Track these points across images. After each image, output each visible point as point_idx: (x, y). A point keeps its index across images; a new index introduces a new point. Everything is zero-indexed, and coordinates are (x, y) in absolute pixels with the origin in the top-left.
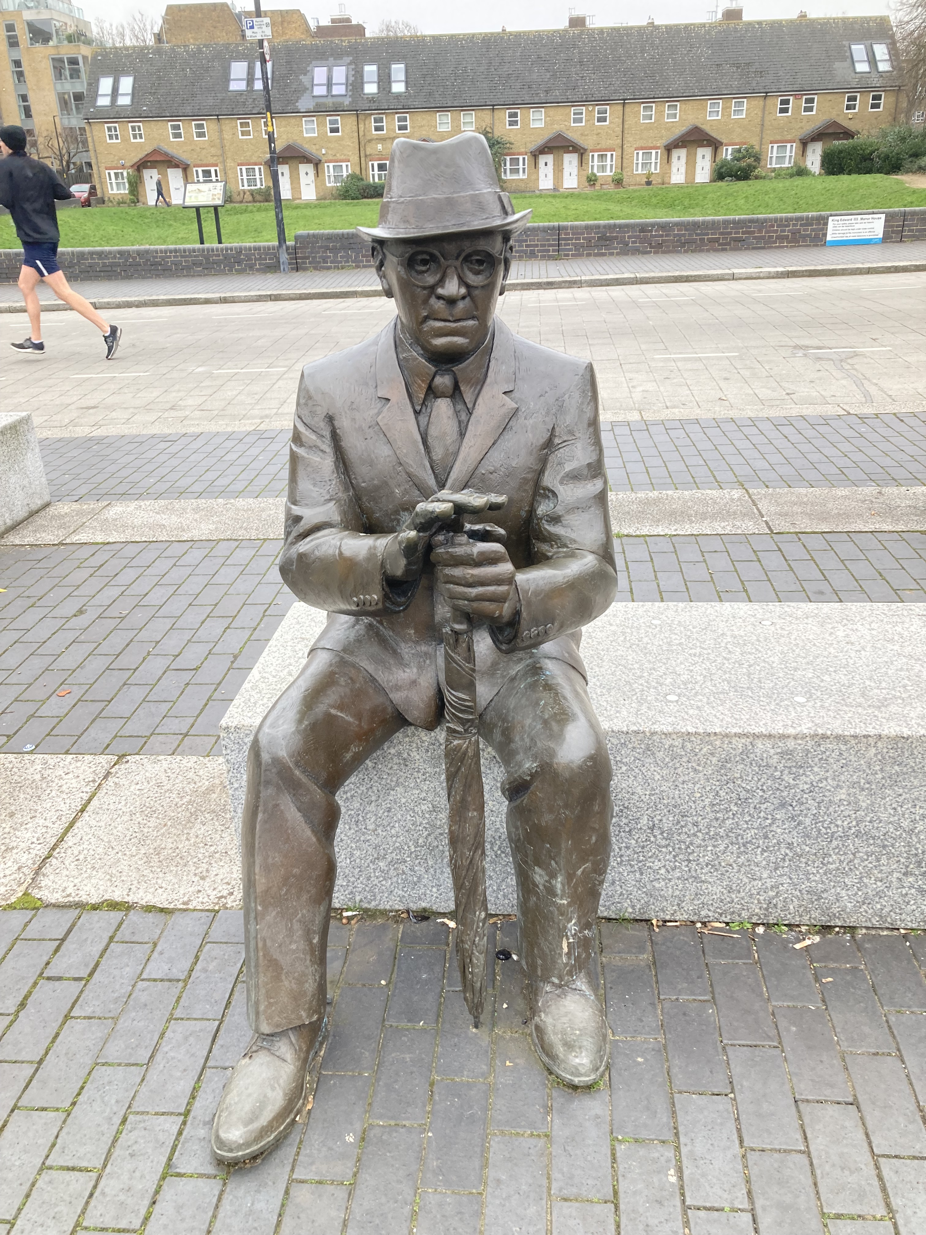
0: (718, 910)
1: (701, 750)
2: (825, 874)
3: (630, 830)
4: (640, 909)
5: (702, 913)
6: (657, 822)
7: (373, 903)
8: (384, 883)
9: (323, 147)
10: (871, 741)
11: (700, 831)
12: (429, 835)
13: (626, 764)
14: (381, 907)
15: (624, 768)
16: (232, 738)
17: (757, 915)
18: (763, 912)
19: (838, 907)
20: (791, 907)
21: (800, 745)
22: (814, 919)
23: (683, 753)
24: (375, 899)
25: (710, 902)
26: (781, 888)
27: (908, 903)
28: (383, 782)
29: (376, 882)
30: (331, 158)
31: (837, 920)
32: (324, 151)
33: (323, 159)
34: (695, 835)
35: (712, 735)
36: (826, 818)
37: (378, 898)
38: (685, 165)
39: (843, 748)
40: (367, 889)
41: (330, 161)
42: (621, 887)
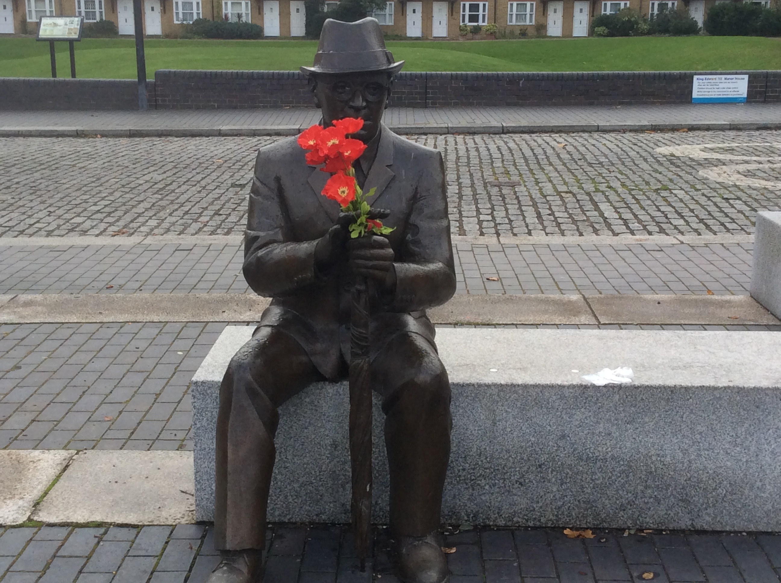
0: (525, 517)
1: (510, 397)
2: (594, 488)
3: (465, 456)
4: (472, 517)
5: (514, 519)
6: (483, 450)
7: (288, 517)
8: (296, 500)
10: (616, 390)
11: (511, 456)
12: (330, 462)
13: (463, 408)
14: (293, 520)
15: (461, 411)
16: (199, 390)
17: (551, 520)
18: (555, 518)
19: (605, 513)
20: (574, 514)
21: (571, 393)
22: (589, 523)
23: (499, 400)
24: (289, 514)
25: (519, 511)
26: (566, 499)
27: (649, 509)
28: (301, 423)
29: (290, 500)
31: (604, 524)
34: (507, 459)
35: (517, 386)
36: (591, 446)
37: (292, 513)
38: (561, 18)
39: (599, 395)
40: (284, 505)
42: (460, 500)
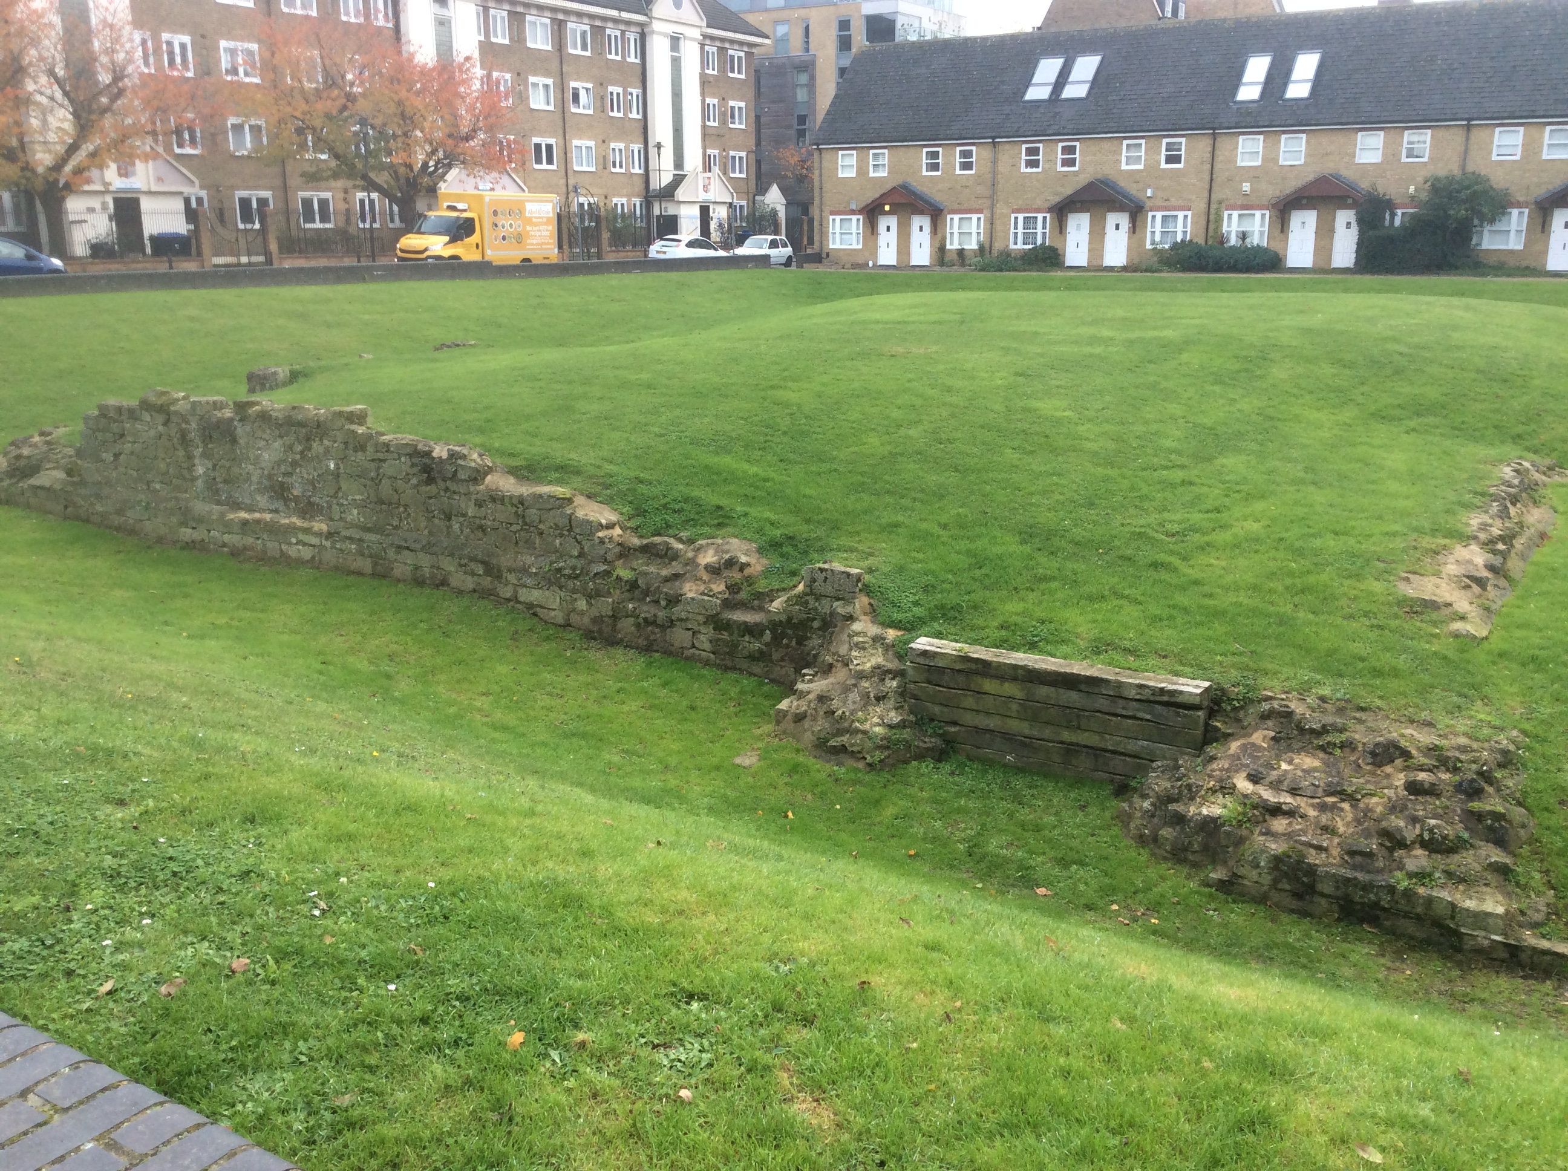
9: (1149, 186)
30: (1160, 203)
32: (1149, 193)
33: (1149, 204)
41: (1158, 209)
